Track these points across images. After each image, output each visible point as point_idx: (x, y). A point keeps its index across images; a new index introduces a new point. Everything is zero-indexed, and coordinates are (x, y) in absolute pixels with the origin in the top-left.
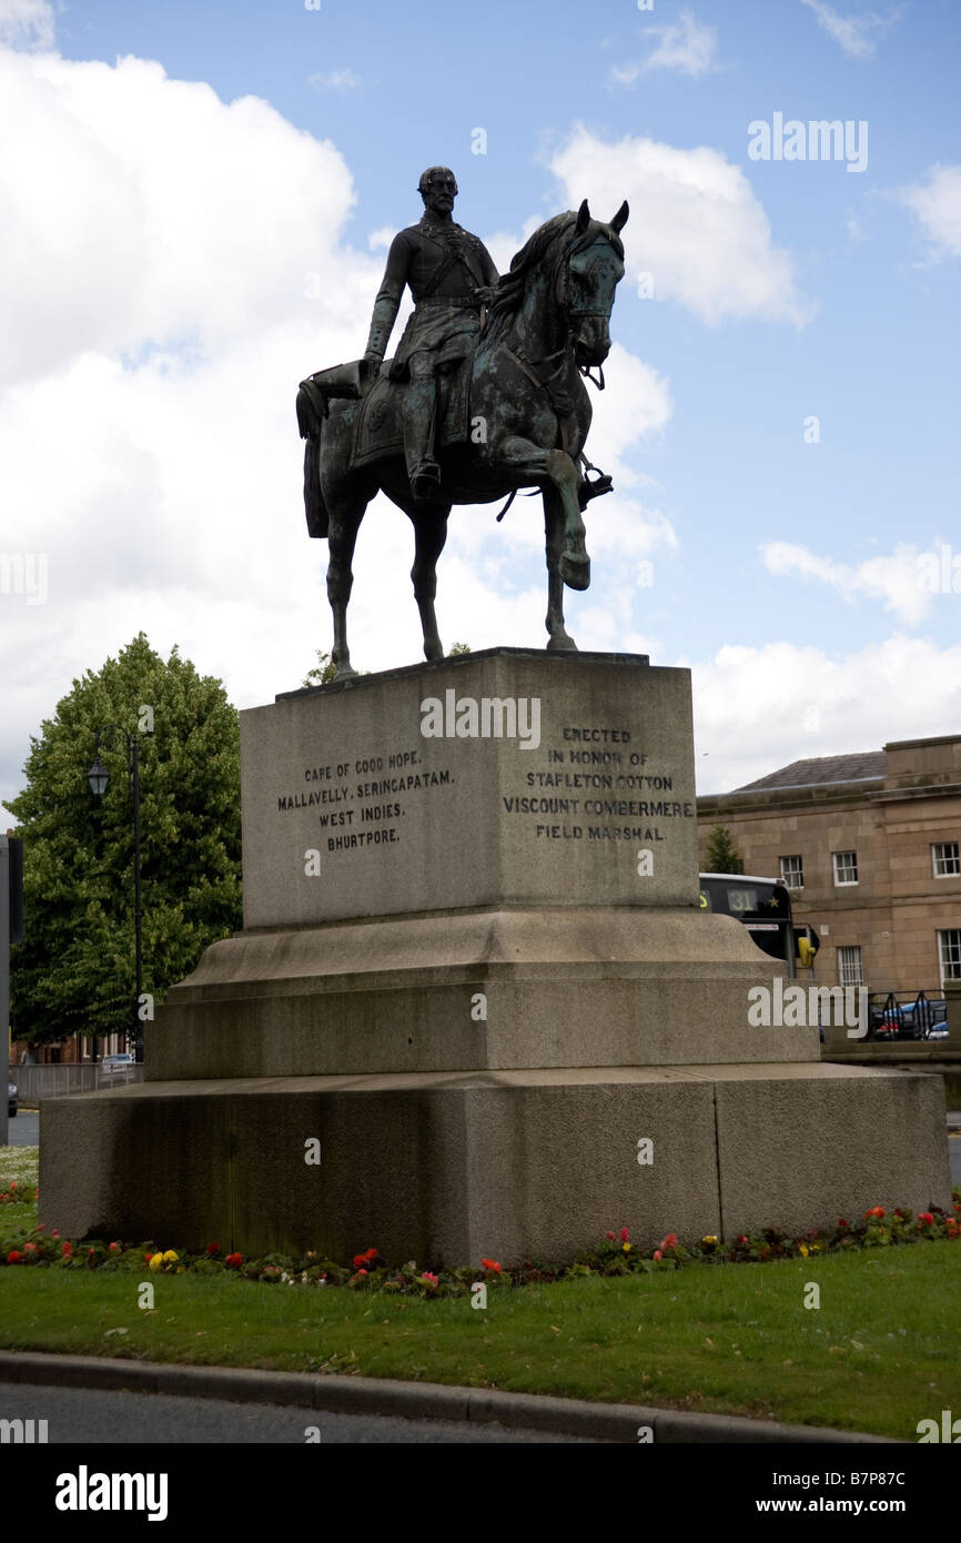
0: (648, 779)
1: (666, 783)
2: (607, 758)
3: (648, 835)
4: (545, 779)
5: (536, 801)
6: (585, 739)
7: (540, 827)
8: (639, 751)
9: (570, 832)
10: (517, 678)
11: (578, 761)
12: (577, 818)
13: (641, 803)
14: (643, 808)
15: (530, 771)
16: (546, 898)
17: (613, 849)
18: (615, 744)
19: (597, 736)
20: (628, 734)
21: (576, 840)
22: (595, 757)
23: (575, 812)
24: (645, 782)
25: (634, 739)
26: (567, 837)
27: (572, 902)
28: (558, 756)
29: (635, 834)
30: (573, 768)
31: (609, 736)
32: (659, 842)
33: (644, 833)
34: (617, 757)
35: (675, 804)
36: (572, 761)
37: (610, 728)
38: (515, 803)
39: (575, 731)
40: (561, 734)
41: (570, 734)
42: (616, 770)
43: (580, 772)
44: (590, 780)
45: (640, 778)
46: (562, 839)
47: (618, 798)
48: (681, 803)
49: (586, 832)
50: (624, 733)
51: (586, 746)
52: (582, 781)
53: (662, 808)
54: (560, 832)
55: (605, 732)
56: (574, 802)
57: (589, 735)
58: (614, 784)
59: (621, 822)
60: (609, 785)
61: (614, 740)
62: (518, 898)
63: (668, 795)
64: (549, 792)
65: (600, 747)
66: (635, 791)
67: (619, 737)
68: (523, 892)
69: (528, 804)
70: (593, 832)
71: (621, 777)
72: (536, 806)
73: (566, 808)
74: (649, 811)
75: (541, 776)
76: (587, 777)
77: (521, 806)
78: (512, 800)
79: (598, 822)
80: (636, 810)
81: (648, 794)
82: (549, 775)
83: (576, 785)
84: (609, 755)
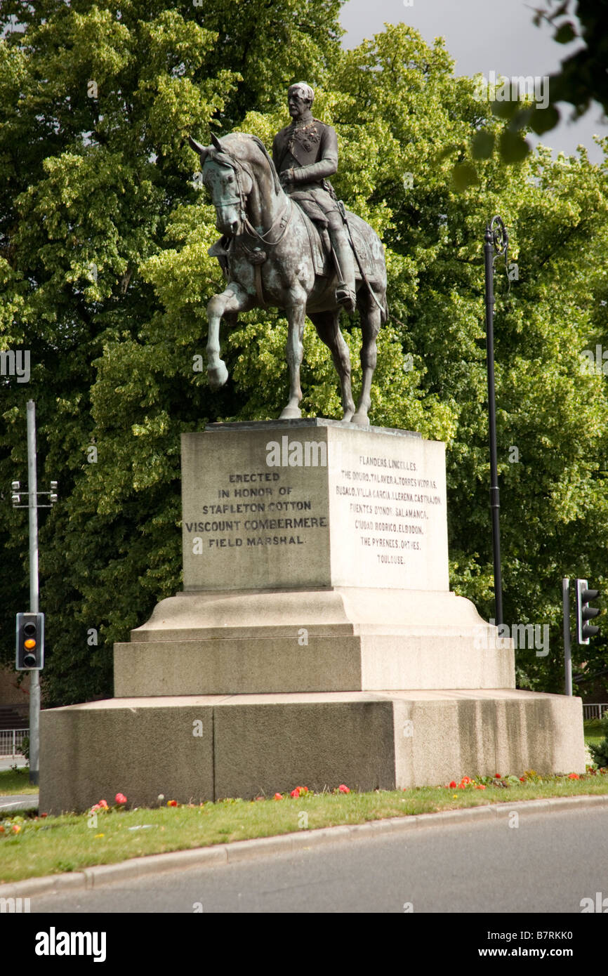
0: (293, 503)
1: (307, 505)
2: (261, 492)
3: (292, 541)
4: (215, 509)
5: (209, 524)
6: (245, 481)
7: (211, 541)
8: (286, 486)
9: (233, 542)
10: (196, 446)
11: (240, 496)
12: (239, 533)
13: (286, 520)
14: (288, 523)
15: (204, 504)
16: (215, 586)
17: (265, 551)
18: (267, 483)
19: (254, 478)
20: (277, 475)
21: (238, 548)
22: (253, 492)
23: (237, 529)
24: (290, 506)
25: (282, 478)
26: (230, 545)
27: (233, 587)
28: (225, 494)
29: (281, 540)
30: (235, 500)
31: (263, 477)
32: (300, 545)
33: (288, 540)
34: (270, 491)
35: (312, 519)
36: (236, 496)
37: (264, 472)
38: (194, 526)
39: (238, 476)
40: (228, 479)
41: (235, 478)
42: (268, 499)
43: (241, 502)
44: (249, 507)
45: (286, 503)
46: (227, 547)
47: (270, 518)
48: (318, 517)
49: (245, 542)
50: (274, 474)
51: (246, 485)
52: (242, 508)
53: (303, 522)
54: (226, 543)
55: (260, 475)
56: (237, 523)
57: (248, 478)
58: (266, 509)
59: (271, 533)
60: (263, 509)
61: (267, 479)
62: (195, 586)
63: (307, 513)
64: (218, 518)
65: (256, 485)
66: (282, 512)
67: (271, 477)
68: (200, 583)
69: (203, 526)
70: (251, 542)
71: (272, 504)
72: (209, 527)
73: (231, 527)
74: (293, 524)
75: (212, 507)
76: (246, 506)
77: (198, 528)
78: (192, 524)
79: (253, 534)
80: (283, 524)
81: (292, 514)
82: (219, 507)
83: (238, 511)
84: (263, 490)
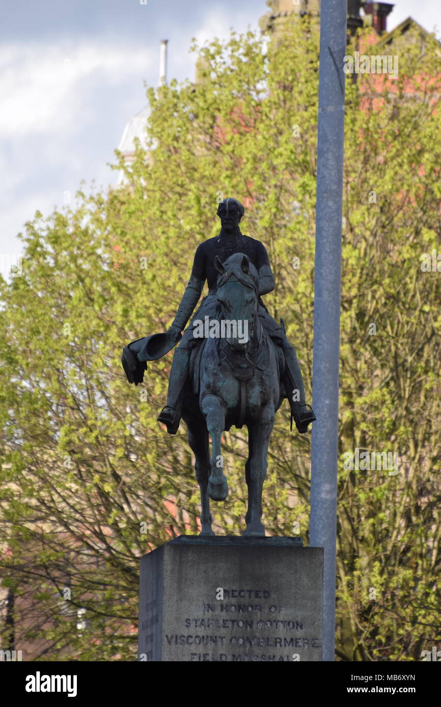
0: (284, 622)
1: (298, 625)
2: (250, 609)
3: (281, 660)
4: (199, 623)
5: (191, 637)
6: (233, 596)
7: (193, 655)
8: (276, 604)
9: (217, 657)
11: (227, 611)
12: (223, 649)
13: (276, 639)
14: (278, 641)
15: (187, 617)
18: (257, 600)
19: (242, 594)
20: (268, 592)
22: (241, 608)
23: (222, 645)
24: (281, 625)
25: (273, 596)
28: (211, 608)
30: (221, 616)
31: (253, 594)
33: (277, 659)
34: (258, 608)
35: (304, 639)
36: (222, 610)
37: (254, 589)
38: (174, 638)
39: (225, 591)
40: (213, 593)
41: (222, 593)
42: (257, 616)
43: (227, 618)
44: (235, 623)
45: (277, 622)
47: (258, 635)
48: (310, 638)
49: (230, 657)
50: (265, 592)
51: (234, 601)
52: (228, 624)
53: (294, 642)
54: (209, 658)
55: (250, 591)
56: (222, 638)
57: (236, 594)
58: (255, 626)
60: (251, 626)
61: (257, 596)
63: (299, 633)
64: (201, 631)
65: (245, 601)
66: (272, 630)
67: (261, 594)
69: (185, 639)
70: (236, 658)
71: (261, 621)
72: (191, 640)
73: (215, 642)
74: (283, 643)
75: (196, 621)
76: (233, 621)
77: (179, 641)
78: (172, 637)
79: (239, 652)
80: (271, 643)
81: (283, 632)
82: (203, 620)
83: (224, 627)
84: (252, 607)
